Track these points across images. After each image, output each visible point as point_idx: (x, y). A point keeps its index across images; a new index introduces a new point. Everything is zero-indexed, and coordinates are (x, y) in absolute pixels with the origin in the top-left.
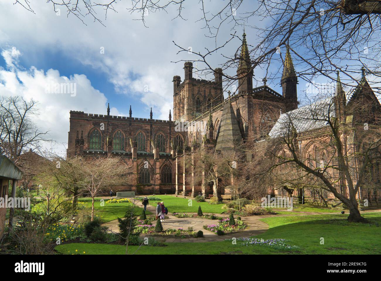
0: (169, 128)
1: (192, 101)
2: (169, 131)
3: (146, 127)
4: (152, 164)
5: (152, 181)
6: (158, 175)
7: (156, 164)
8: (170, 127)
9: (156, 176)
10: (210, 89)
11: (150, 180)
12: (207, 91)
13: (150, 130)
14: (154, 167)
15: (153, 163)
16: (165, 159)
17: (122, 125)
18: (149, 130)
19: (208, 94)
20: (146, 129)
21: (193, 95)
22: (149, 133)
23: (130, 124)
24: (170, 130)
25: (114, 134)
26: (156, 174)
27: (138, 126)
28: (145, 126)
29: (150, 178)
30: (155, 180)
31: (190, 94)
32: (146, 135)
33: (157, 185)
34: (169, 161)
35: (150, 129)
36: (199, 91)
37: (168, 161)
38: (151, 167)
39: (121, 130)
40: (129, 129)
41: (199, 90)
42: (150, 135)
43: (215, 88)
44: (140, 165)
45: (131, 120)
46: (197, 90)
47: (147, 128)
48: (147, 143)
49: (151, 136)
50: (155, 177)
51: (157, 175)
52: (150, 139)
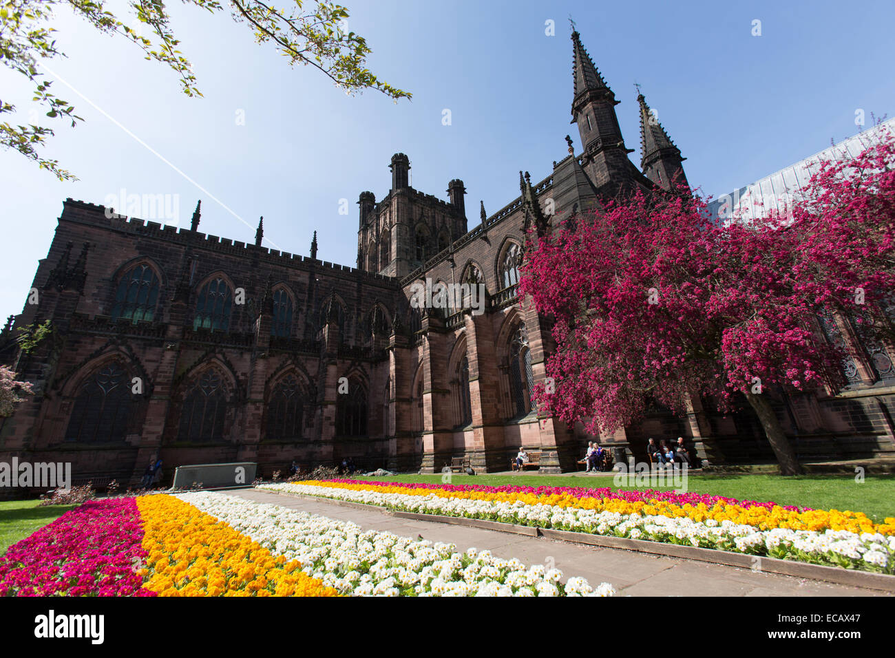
0: (356, 286)
1: (408, 234)
2: (355, 294)
3: (299, 276)
4: (311, 375)
5: (308, 430)
6: (332, 408)
7: (326, 371)
8: (359, 285)
9: (325, 410)
10: (444, 217)
11: (304, 426)
12: (439, 218)
13: (307, 286)
14: (317, 384)
15: (316, 369)
16: (350, 361)
17: (231, 262)
18: (305, 284)
19: (440, 225)
20: (298, 282)
21: (411, 220)
22: (305, 293)
23: (255, 264)
24: (359, 291)
25: (202, 285)
26: (326, 406)
27: (278, 271)
28: (296, 275)
29: (304, 421)
30: (321, 424)
31: (405, 218)
32: (296, 296)
33: (326, 442)
34: (362, 367)
35: (307, 282)
36: (422, 215)
37: (359, 368)
38: (308, 382)
39: (225, 276)
40: (249, 274)
41: (422, 213)
42: (306, 298)
43: (453, 217)
44: (275, 373)
45: (258, 252)
46: (417, 212)
47: (300, 279)
48: (297, 319)
49: (308, 302)
50: (322, 415)
51: (330, 406)
52: (308, 310)
